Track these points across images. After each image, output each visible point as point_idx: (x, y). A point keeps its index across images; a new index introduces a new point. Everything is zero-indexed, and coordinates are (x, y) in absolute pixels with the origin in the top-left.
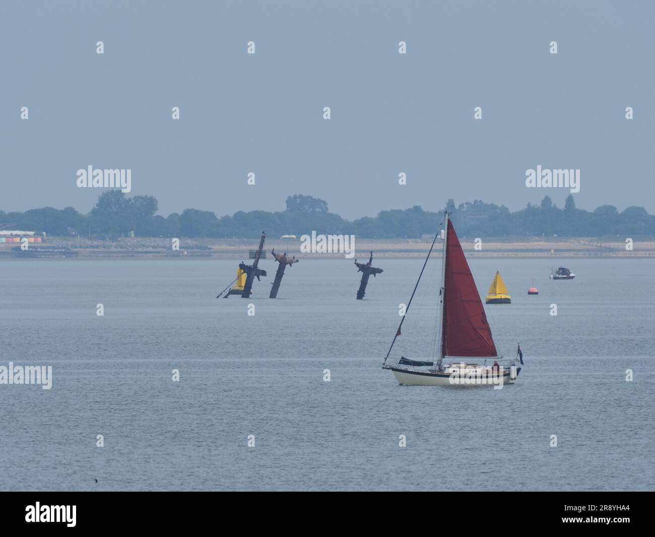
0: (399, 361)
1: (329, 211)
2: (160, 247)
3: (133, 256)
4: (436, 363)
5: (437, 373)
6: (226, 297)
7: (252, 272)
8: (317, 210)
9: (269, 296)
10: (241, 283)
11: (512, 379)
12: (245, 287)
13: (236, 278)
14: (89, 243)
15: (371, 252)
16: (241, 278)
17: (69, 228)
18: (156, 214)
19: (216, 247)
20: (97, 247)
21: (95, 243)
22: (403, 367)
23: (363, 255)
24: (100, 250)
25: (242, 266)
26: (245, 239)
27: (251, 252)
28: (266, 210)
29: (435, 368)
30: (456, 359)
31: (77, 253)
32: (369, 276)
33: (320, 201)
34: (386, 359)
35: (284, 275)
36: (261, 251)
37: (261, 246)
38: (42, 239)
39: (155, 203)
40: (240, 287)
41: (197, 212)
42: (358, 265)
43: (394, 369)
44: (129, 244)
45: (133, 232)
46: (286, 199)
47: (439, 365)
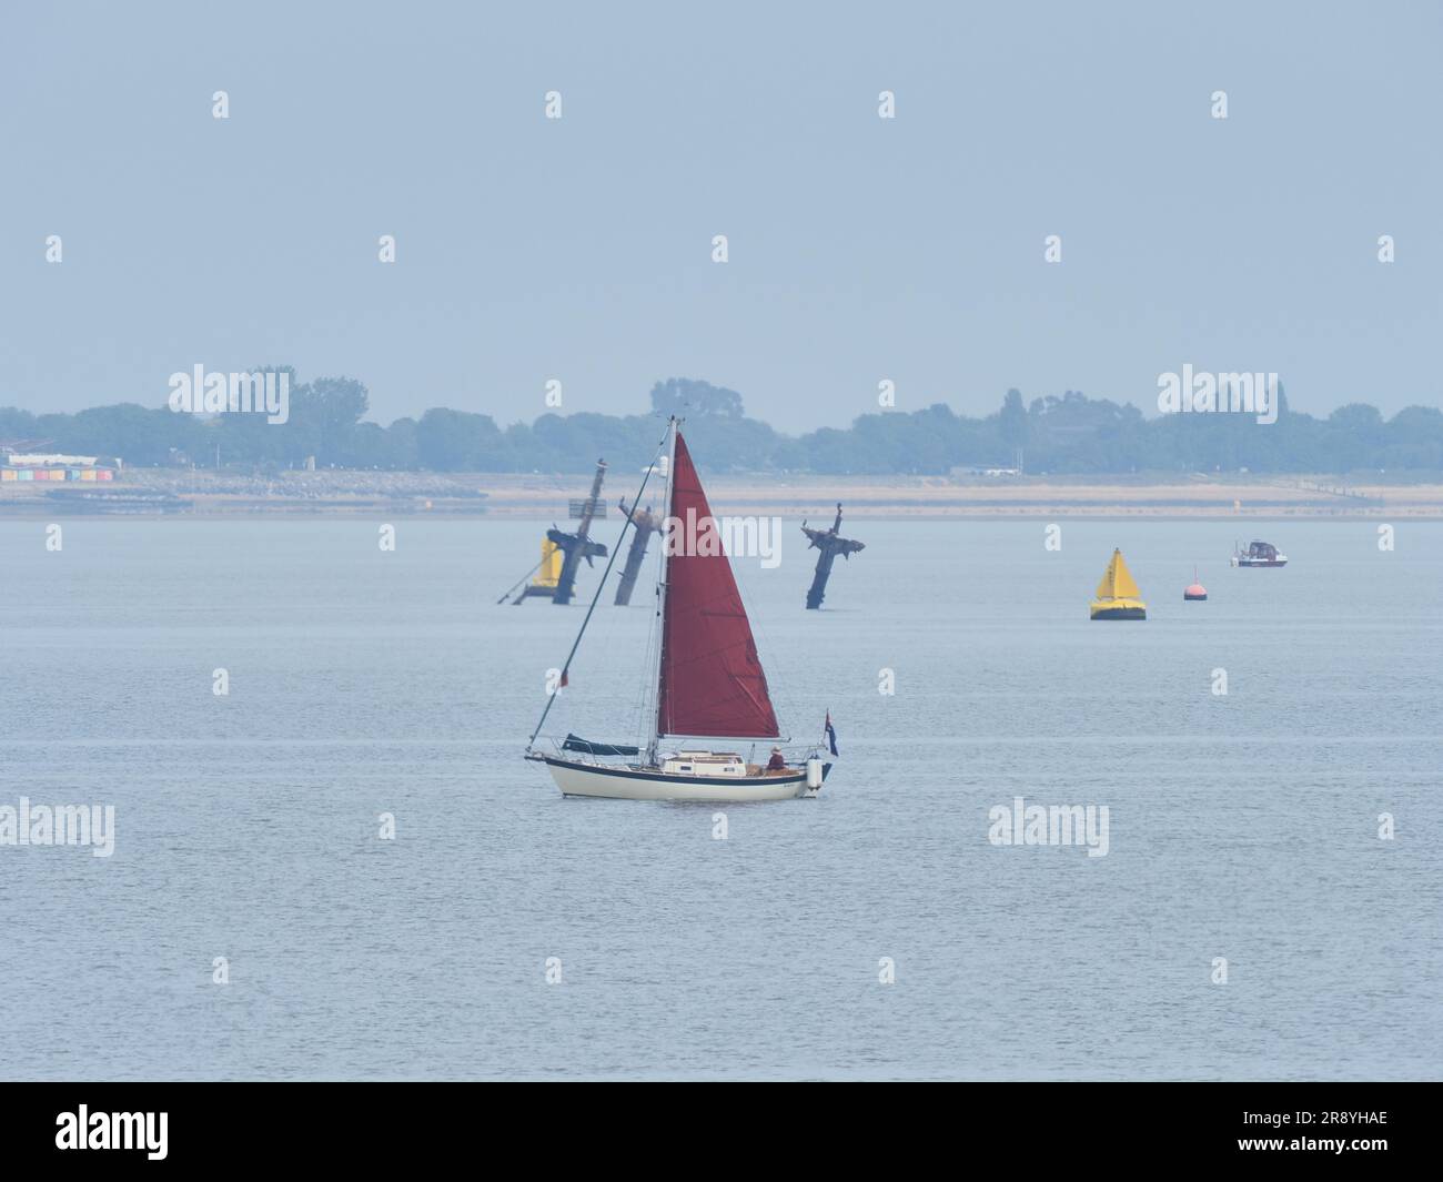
0: (562, 744)
1: (745, 416)
2: (373, 492)
3: (314, 511)
4: (644, 749)
5: (646, 771)
6: (518, 602)
7: (574, 547)
8: (720, 412)
9: (614, 599)
10: (550, 570)
11: (812, 789)
12: (560, 581)
13: (540, 560)
14: (217, 481)
15: (839, 505)
16: (551, 562)
17: (172, 450)
18: (366, 418)
19: (495, 493)
20: (234, 491)
21: (230, 483)
22: (571, 756)
23: (822, 511)
24: (242, 496)
25: (554, 536)
26: (559, 476)
27: (573, 504)
28: (606, 412)
29: (642, 759)
30: (689, 741)
31: (189, 504)
32: (832, 558)
33: (724, 393)
34: (533, 738)
35: (645, 555)
36: (596, 501)
37: (596, 490)
38: (114, 473)
39: (363, 395)
40: (549, 579)
41: (454, 415)
42: (810, 534)
43: (550, 761)
44: (304, 485)
45: (312, 459)
46: (653, 387)
47: (652, 754)
